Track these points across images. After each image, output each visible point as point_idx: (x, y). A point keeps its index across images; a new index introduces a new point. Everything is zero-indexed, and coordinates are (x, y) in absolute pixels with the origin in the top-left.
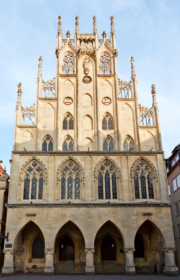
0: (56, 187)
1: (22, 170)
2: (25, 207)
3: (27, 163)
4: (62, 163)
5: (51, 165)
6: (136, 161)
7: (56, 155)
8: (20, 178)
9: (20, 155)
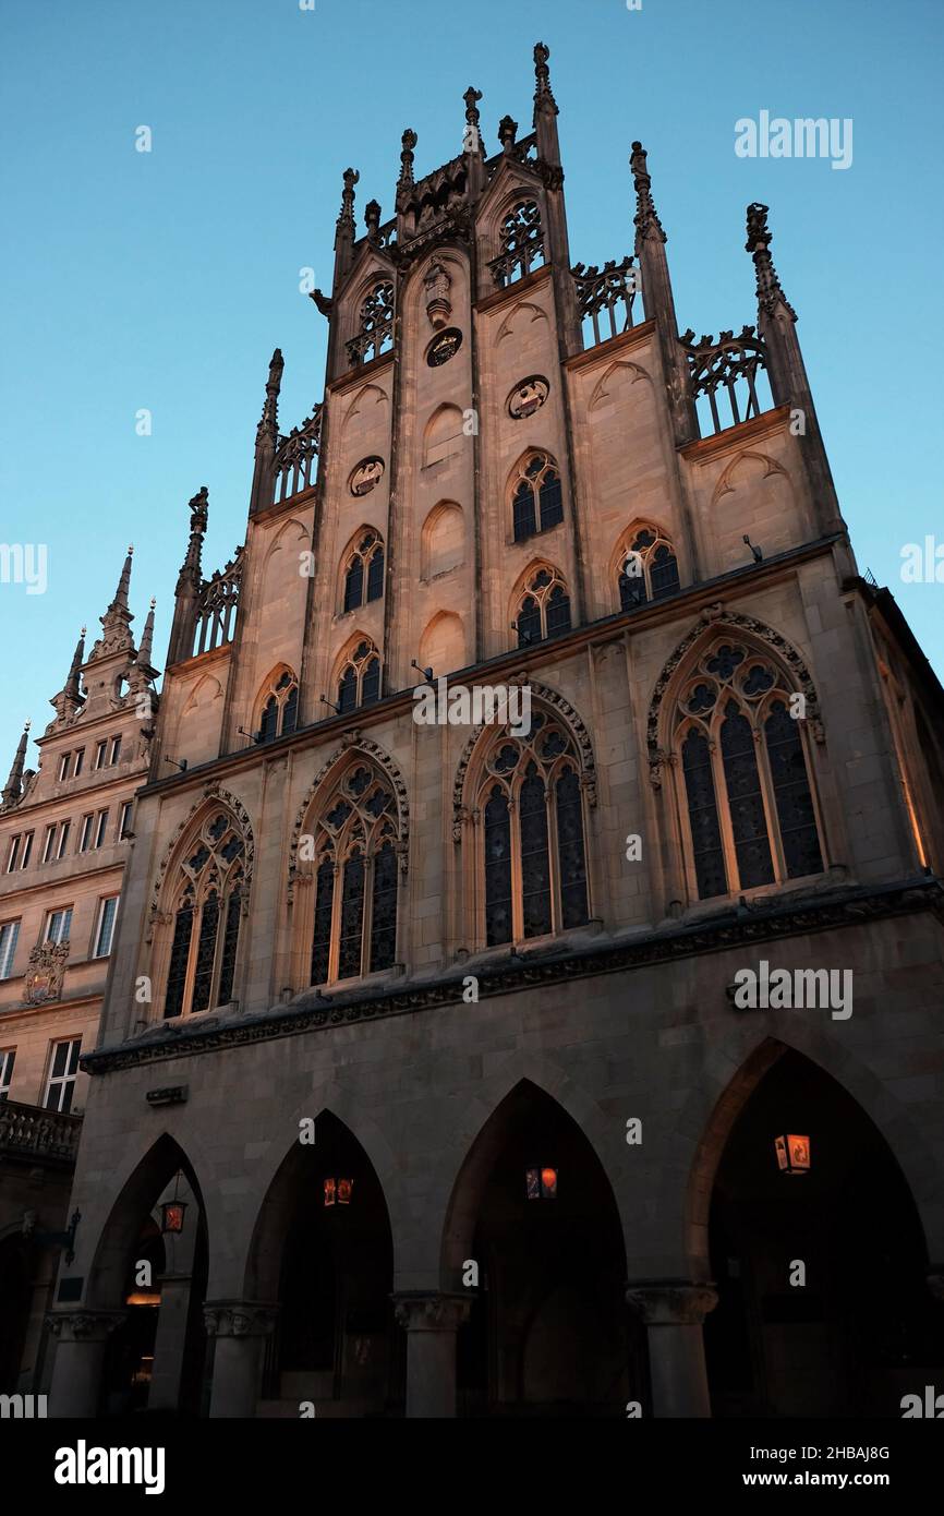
0: (284, 921)
1: (165, 870)
2: (154, 1058)
3: (186, 829)
4: (316, 783)
5: (273, 810)
6: (677, 655)
7: (294, 752)
8: (154, 908)
9: (164, 798)
